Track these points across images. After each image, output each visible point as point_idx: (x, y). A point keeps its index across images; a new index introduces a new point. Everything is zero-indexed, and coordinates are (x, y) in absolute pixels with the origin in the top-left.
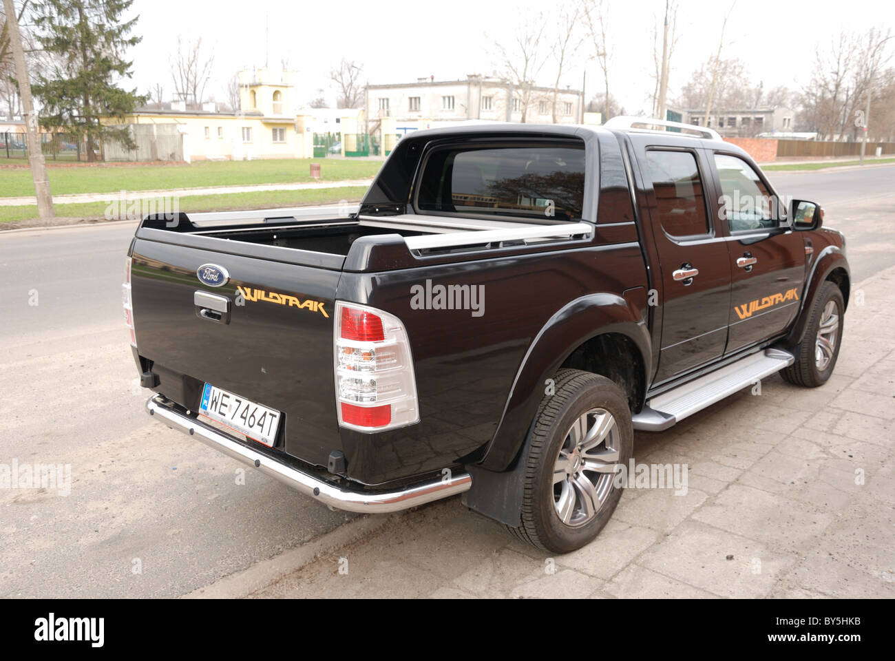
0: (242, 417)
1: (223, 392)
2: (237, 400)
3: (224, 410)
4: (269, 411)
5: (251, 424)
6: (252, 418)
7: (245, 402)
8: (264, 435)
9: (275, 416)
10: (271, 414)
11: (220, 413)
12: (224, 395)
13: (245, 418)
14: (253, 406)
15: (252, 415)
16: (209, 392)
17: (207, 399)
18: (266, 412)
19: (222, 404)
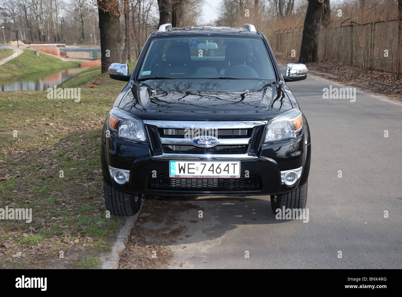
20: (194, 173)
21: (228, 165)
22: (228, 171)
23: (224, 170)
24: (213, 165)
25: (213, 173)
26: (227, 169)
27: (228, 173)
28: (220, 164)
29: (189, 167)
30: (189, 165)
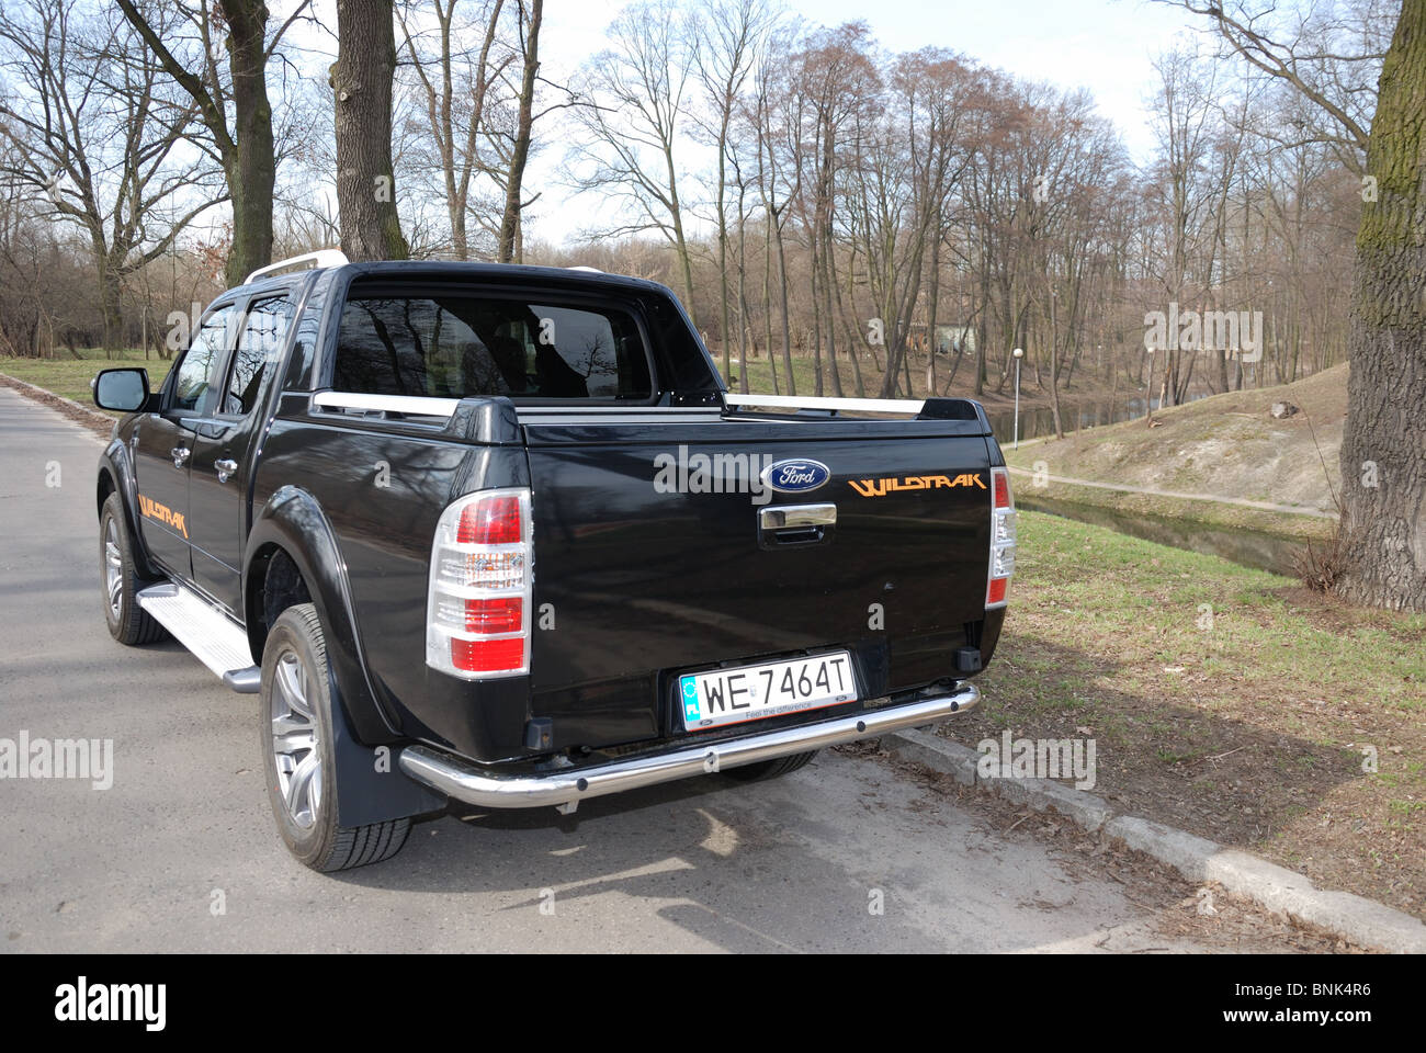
0: (783, 690)
1: (724, 675)
2: (761, 673)
3: (739, 699)
4: (827, 659)
5: (806, 690)
6: (804, 682)
7: (779, 668)
8: (836, 692)
9: (842, 660)
10: (832, 662)
11: (734, 707)
12: (730, 678)
13: (792, 689)
14: (796, 666)
15: (803, 678)
16: (691, 690)
17: (695, 701)
18: (824, 663)
19: (732, 693)
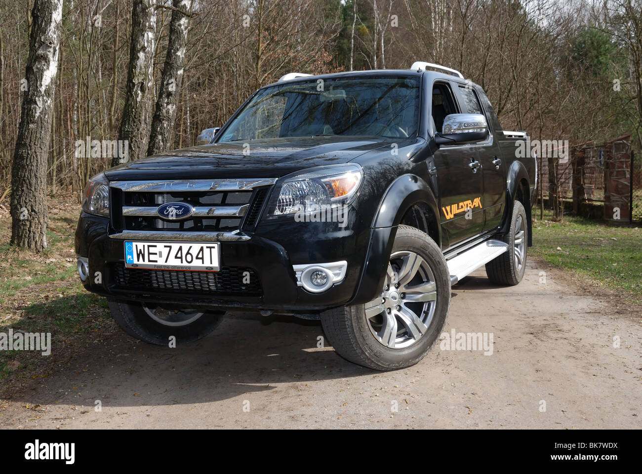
20: (156, 261)
21: (202, 249)
22: (202, 258)
23: (197, 258)
24: (180, 249)
25: (182, 262)
26: (200, 256)
27: (203, 263)
28: (191, 247)
29: (150, 252)
30: (150, 248)
